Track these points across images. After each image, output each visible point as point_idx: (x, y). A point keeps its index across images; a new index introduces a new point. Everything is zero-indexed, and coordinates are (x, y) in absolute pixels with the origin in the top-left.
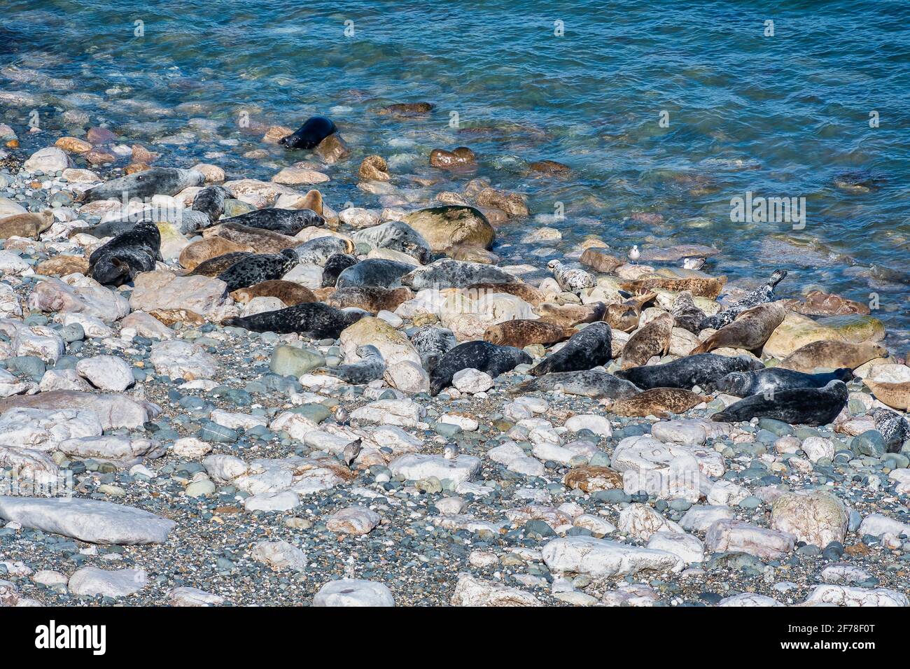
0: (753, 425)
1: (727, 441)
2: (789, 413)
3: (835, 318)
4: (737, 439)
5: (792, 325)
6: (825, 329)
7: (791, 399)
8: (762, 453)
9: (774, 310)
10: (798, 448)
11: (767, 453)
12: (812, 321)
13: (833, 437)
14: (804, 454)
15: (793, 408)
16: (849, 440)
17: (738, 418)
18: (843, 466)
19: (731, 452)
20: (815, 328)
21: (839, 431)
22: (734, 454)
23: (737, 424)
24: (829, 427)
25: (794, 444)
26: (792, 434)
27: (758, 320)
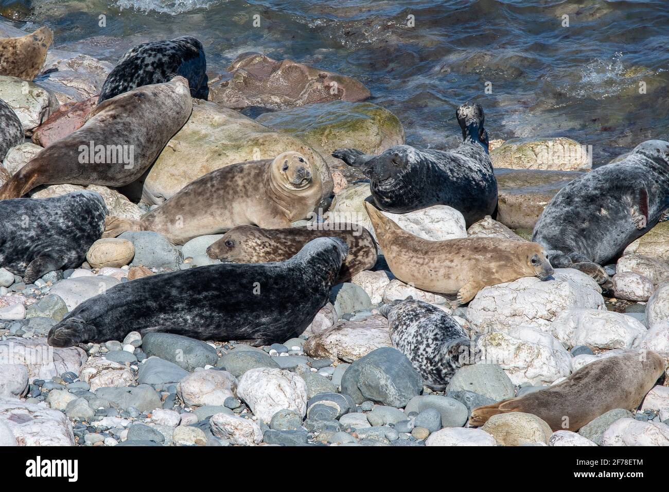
0: (129, 348)
1: (75, 385)
2: (201, 316)
3: (297, 111)
4: (96, 380)
5: (204, 130)
6: (275, 135)
7: (207, 288)
8: (151, 406)
9: (169, 102)
10: (228, 394)
11: (163, 407)
12: (247, 121)
13: (303, 365)
14: (244, 406)
15: (212, 307)
16: (338, 372)
17: (100, 332)
18: (327, 428)
19: (84, 409)
20: (255, 135)
21: (315, 354)
22: (91, 413)
23: (94, 348)
24: (295, 346)
25: (221, 386)
26: (215, 363)
27: (134, 121)
